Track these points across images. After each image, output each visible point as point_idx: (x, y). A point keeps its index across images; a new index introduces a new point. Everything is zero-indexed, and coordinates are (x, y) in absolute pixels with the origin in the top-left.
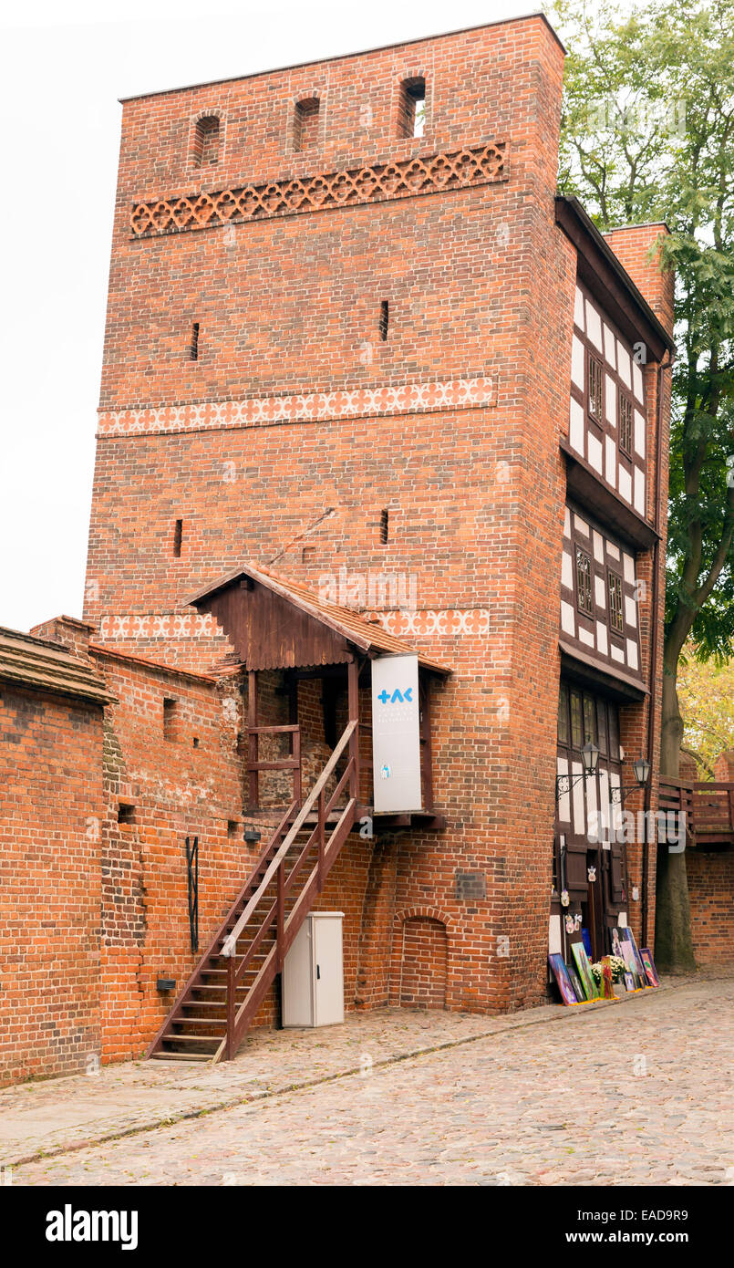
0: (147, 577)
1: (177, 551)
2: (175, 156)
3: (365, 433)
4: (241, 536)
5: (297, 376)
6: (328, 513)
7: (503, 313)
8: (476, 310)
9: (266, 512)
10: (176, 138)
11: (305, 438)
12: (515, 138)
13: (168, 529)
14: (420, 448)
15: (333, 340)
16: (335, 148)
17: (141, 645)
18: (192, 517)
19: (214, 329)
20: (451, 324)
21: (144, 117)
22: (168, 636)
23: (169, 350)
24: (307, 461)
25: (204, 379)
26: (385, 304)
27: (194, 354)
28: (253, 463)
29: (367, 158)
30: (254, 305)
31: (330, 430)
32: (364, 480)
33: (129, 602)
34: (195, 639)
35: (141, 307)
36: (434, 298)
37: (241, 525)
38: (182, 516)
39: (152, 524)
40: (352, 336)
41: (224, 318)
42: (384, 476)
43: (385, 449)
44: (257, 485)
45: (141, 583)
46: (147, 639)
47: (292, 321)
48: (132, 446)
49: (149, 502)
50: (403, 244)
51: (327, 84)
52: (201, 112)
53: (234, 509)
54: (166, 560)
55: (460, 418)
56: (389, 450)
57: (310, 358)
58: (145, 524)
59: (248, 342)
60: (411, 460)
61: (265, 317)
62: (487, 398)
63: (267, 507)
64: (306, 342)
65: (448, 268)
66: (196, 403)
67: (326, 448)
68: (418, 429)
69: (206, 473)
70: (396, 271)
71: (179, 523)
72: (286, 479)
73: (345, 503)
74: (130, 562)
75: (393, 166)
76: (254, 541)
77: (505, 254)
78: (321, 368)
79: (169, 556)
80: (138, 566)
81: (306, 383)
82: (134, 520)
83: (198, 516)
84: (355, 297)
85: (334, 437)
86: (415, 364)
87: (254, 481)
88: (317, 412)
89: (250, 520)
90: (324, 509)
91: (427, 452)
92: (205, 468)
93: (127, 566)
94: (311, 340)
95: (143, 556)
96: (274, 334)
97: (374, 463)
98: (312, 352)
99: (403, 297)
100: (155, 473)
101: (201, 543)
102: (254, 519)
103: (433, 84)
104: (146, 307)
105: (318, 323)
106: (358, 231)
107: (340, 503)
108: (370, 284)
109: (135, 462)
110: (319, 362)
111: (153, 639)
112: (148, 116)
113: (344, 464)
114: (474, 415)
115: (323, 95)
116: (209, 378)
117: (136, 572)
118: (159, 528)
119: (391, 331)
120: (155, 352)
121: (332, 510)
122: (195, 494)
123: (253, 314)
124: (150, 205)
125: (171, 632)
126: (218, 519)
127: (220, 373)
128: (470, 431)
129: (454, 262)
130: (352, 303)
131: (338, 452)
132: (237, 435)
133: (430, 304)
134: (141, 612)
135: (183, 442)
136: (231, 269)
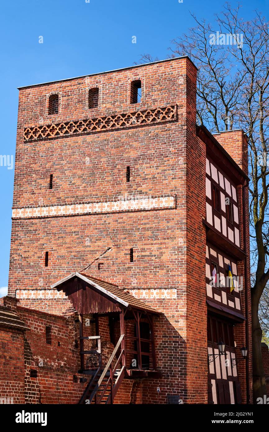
0: (34, 274)
1: (46, 265)
2: (41, 110)
3: (122, 218)
4: (73, 258)
5: (93, 195)
6: (108, 250)
7: (176, 172)
8: (166, 170)
9: (83, 249)
10: (41, 103)
11: (98, 220)
12: (178, 104)
13: (42, 255)
14: (145, 224)
15: (108, 181)
16: (106, 107)
17: (32, 301)
18: (52, 250)
19: (59, 177)
20: (156, 176)
21: (28, 94)
22: (43, 298)
23: (41, 185)
24: (99, 229)
25: (55, 196)
26: (128, 168)
27: (51, 186)
28: (76, 229)
29: (119, 111)
30: (75, 168)
31: (108, 217)
32: (123, 236)
33: (27, 284)
34: (55, 299)
35: (29, 168)
36: (148, 165)
37: (73, 254)
38: (48, 250)
39: (36, 253)
40: (115, 180)
41: (63, 173)
42: (130, 235)
43: (131, 224)
44: (78, 238)
45: (32, 276)
46: (35, 299)
47: (91, 174)
48: (27, 222)
49: (34, 245)
50: (135, 144)
51: (102, 83)
52: (51, 93)
53: (69, 248)
54: (42, 268)
55: (161, 212)
56: (133, 225)
57: (99, 188)
58: (33, 253)
59: (73, 182)
60: (142, 229)
61: (79, 172)
62: (172, 204)
63: (83, 247)
64: (97, 182)
65: (153, 154)
66: (53, 206)
67: (107, 224)
68: (144, 217)
69: (58, 233)
70: (133, 154)
71: (47, 254)
72: (90, 236)
73: (115, 245)
74: (27, 268)
75: (129, 114)
76: (78, 260)
77: (176, 149)
78: (103, 192)
79: (43, 266)
80: (31, 270)
81: (98, 198)
82: (28, 251)
83: (55, 250)
84: (117, 165)
85: (110, 219)
86: (142, 191)
87: (77, 236)
88: (102, 210)
89: (76, 252)
90: (107, 248)
91: (148, 226)
92: (57, 231)
93: (26, 270)
94: (99, 181)
95: (33, 266)
96: (84, 179)
97: (127, 230)
98: (99, 185)
99: (135, 165)
100: (37, 233)
101: (56, 261)
102: (78, 252)
103: (144, 83)
104: (31, 168)
105: (101, 175)
106: (116, 139)
107: (113, 246)
108: (122, 160)
109: (28, 229)
110: (102, 190)
111: (38, 299)
112: (29, 94)
113: (114, 230)
114: (167, 211)
115: (100, 86)
116: (58, 196)
117: (30, 272)
118: (38, 255)
119: (131, 178)
120: (35, 186)
121: (110, 248)
122: (53, 242)
123: (74, 171)
124: (32, 129)
125: (45, 296)
126: (63, 252)
127: (62, 194)
128: (165, 217)
129: (156, 151)
130: (115, 167)
131: (112, 226)
132: (70, 218)
133: (147, 167)
134: (32, 288)
135: (48, 221)
136: (65, 153)
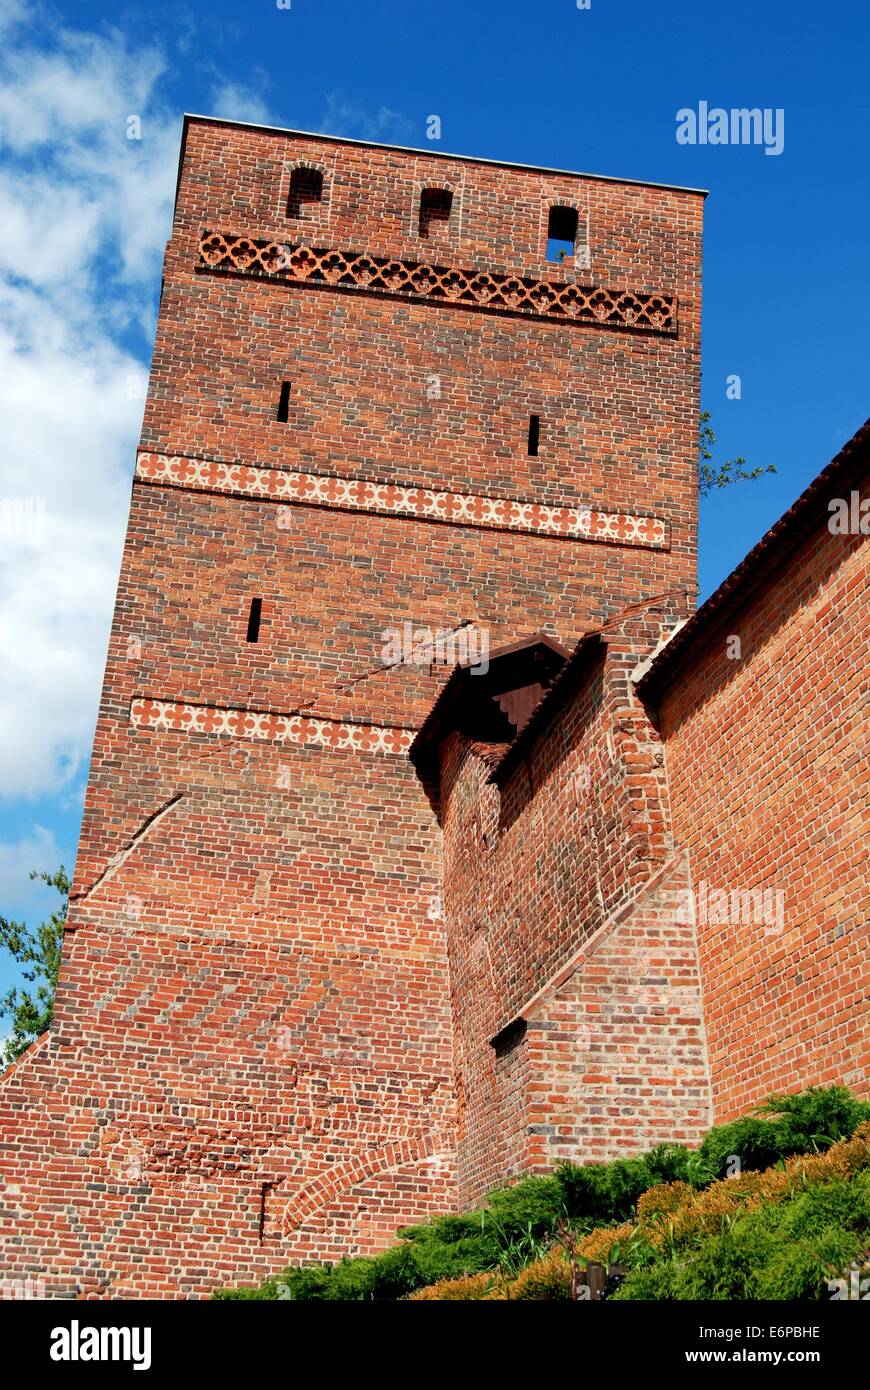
0: (206, 659)
1: (253, 636)
2: (261, 197)
3: (512, 548)
4: (346, 631)
5: (424, 469)
7: (672, 460)
8: (643, 450)
9: (381, 610)
10: (264, 179)
11: (433, 538)
12: (681, 298)
13: (239, 606)
14: (580, 575)
15: (470, 442)
16: (472, 247)
17: (193, 740)
18: (276, 598)
19: (311, 394)
20: (615, 457)
21: (218, 143)
22: (234, 734)
23: (248, 403)
24: (437, 563)
25: (297, 446)
26: (535, 421)
27: (283, 414)
28: (363, 551)
29: (515, 269)
30: (367, 380)
31: (467, 536)
32: (511, 597)
33: (178, 685)
34: (278, 743)
35: (208, 346)
36: (595, 426)
37: (347, 619)
38: (262, 595)
39: (218, 597)
40: (494, 443)
41: (327, 386)
42: (536, 598)
43: (537, 569)
44: (368, 578)
45: (197, 665)
46: (204, 735)
47: (418, 409)
48: (189, 500)
49: (211, 570)
50: (557, 364)
51: (463, 182)
52: (298, 161)
53: (336, 599)
54: (237, 643)
55: (627, 554)
56: (542, 570)
57: (442, 453)
58: (206, 595)
59: (359, 418)
60: (569, 586)
61: (381, 396)
62: (659, 540)
63: (383, 605)
64: (436, 435)
65: (609, 400)
66: (287, 470)
67: (462, 554)
68: (577, 556)
69: (298, 552)
70: (549, 389)
71: (256, 605)
72: (408, 578)
73: (486, 617)
74: (180, 637)
75: (546, 284)
76: (365, 640)
77: (674, 403)
78: (455, 467)
79: (240, 639)
80: (193, 644)
81: (437, 479)
82: (189, 587)
83: (284, 599)
84: (499, 403)
85: (474, 543)
86: (572, 488)
87: (365, 572)
88: (451, 513)
89: (358, 615)
90: (460, 620)
91: (587, 582)
92: (297, 545)
93: (174, 641)
94: (442, 435)
95: (201, 633)
96: (395, 418)
97: (524, 581)
98: (444, 447)
99: (557, 416)
100: (223, 538)
101: (289, 631)
102: (365, 615)
103: (588, 220)
104: (215, 347)
105: (451, 419)
106: (501, 338)
107: (480, 617)
108: (517, 394)
109: (193, 519)
110: (453, 460)
111: (212, 736)
112: (225, 144)
113: (485, 576)
114: (645, 554)
115: (458, 191)
116: (305, 446)
117: (188, 651)
118: (225, 603)
119: (540, 449)
120: (226, 400)
121: (470, 622)
122: (281, 573)
123: (364, 389)
124: (230, 239)
125: (240, 731)
126: (314, 606)
127: (317, 443)
128: (639, 569)
129: (617, 396)
130: (494, 408)
131: (478, 561)
132: (341, 516)
133: (590, 431)
134: (196, 700)
135: (265, 511)
136: (336, 334)
